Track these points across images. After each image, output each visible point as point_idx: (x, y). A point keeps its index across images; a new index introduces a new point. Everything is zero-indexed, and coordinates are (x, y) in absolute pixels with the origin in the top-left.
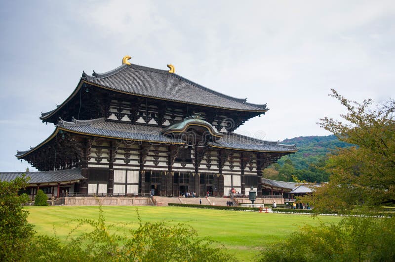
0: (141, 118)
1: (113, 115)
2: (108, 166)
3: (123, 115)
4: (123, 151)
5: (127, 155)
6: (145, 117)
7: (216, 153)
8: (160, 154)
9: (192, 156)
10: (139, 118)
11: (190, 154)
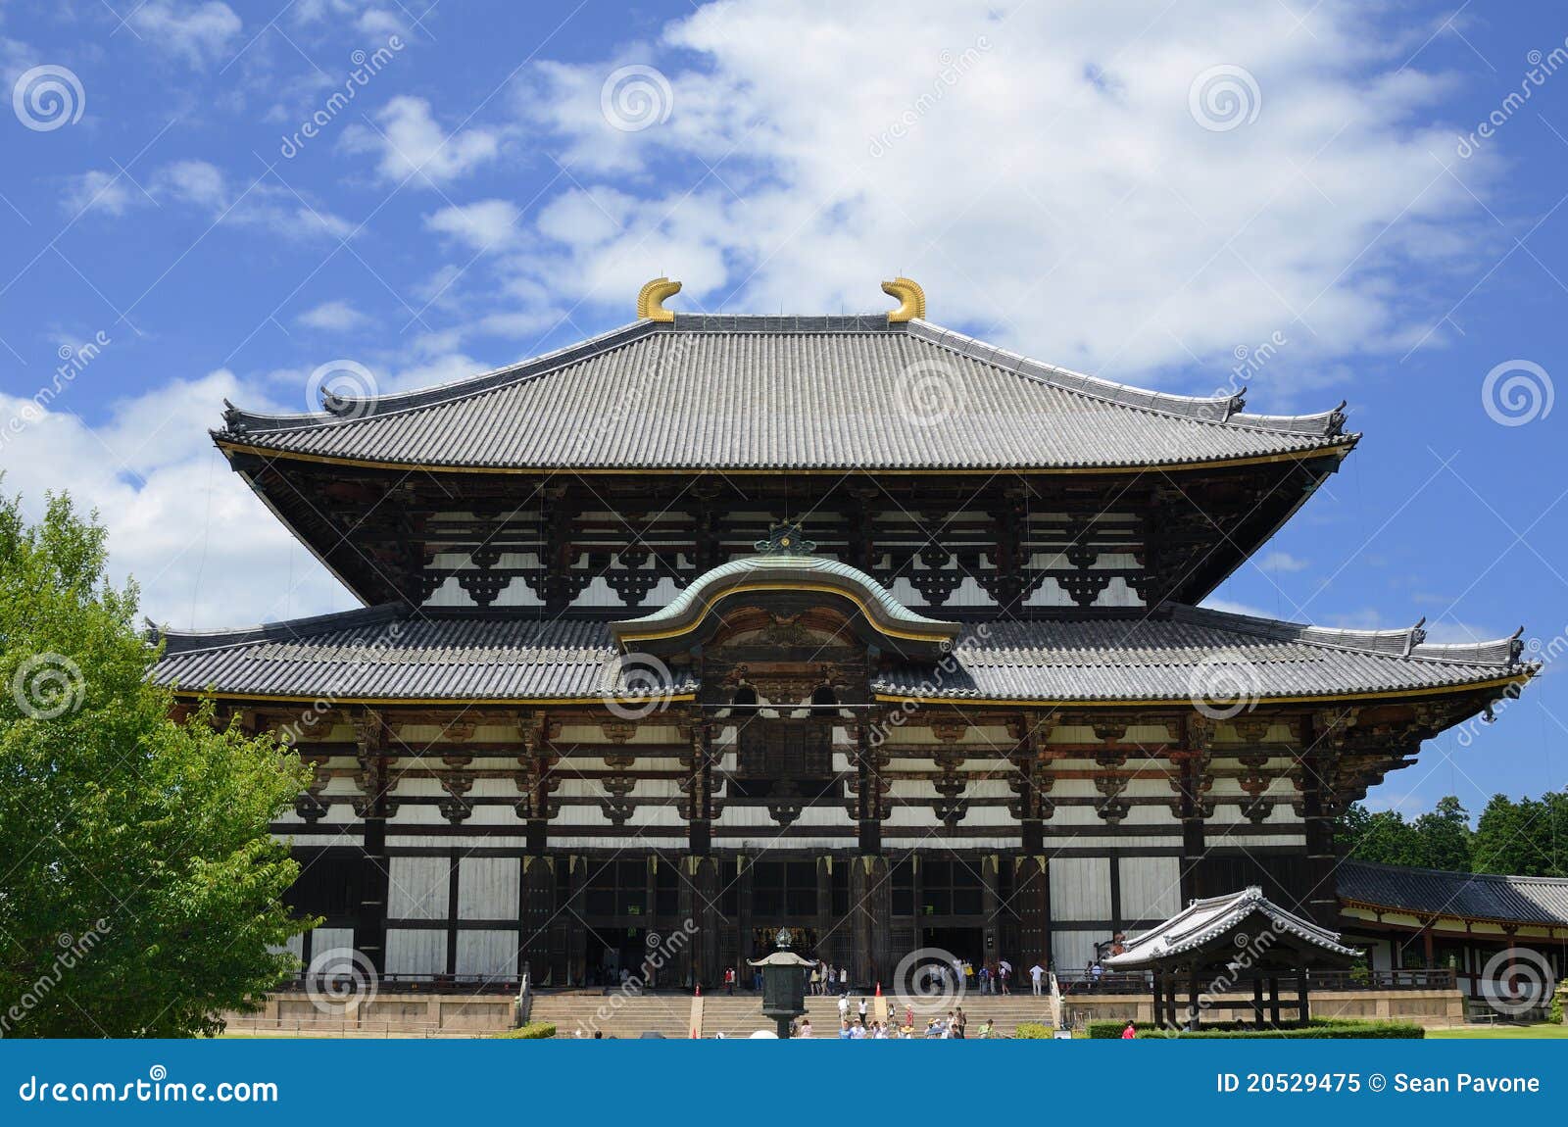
0: (599, 583)
1: (451, 583)
2: (358, 841)
3: (504, 578)
4: (437, 763)
5: (458, 780)
6: (620, 573)
7: (997, 734)
8: (641, 763)
9: (840, 763)
10: (586, 584)
11: (828, 749)
